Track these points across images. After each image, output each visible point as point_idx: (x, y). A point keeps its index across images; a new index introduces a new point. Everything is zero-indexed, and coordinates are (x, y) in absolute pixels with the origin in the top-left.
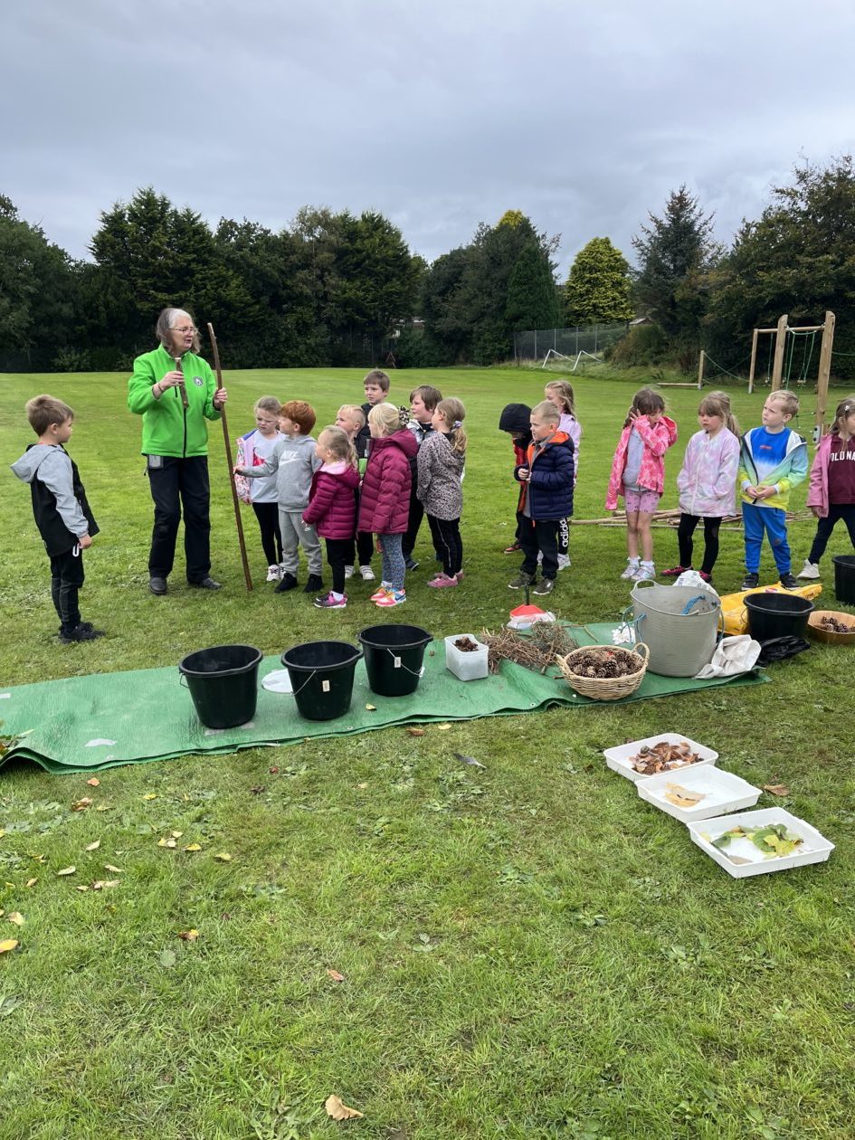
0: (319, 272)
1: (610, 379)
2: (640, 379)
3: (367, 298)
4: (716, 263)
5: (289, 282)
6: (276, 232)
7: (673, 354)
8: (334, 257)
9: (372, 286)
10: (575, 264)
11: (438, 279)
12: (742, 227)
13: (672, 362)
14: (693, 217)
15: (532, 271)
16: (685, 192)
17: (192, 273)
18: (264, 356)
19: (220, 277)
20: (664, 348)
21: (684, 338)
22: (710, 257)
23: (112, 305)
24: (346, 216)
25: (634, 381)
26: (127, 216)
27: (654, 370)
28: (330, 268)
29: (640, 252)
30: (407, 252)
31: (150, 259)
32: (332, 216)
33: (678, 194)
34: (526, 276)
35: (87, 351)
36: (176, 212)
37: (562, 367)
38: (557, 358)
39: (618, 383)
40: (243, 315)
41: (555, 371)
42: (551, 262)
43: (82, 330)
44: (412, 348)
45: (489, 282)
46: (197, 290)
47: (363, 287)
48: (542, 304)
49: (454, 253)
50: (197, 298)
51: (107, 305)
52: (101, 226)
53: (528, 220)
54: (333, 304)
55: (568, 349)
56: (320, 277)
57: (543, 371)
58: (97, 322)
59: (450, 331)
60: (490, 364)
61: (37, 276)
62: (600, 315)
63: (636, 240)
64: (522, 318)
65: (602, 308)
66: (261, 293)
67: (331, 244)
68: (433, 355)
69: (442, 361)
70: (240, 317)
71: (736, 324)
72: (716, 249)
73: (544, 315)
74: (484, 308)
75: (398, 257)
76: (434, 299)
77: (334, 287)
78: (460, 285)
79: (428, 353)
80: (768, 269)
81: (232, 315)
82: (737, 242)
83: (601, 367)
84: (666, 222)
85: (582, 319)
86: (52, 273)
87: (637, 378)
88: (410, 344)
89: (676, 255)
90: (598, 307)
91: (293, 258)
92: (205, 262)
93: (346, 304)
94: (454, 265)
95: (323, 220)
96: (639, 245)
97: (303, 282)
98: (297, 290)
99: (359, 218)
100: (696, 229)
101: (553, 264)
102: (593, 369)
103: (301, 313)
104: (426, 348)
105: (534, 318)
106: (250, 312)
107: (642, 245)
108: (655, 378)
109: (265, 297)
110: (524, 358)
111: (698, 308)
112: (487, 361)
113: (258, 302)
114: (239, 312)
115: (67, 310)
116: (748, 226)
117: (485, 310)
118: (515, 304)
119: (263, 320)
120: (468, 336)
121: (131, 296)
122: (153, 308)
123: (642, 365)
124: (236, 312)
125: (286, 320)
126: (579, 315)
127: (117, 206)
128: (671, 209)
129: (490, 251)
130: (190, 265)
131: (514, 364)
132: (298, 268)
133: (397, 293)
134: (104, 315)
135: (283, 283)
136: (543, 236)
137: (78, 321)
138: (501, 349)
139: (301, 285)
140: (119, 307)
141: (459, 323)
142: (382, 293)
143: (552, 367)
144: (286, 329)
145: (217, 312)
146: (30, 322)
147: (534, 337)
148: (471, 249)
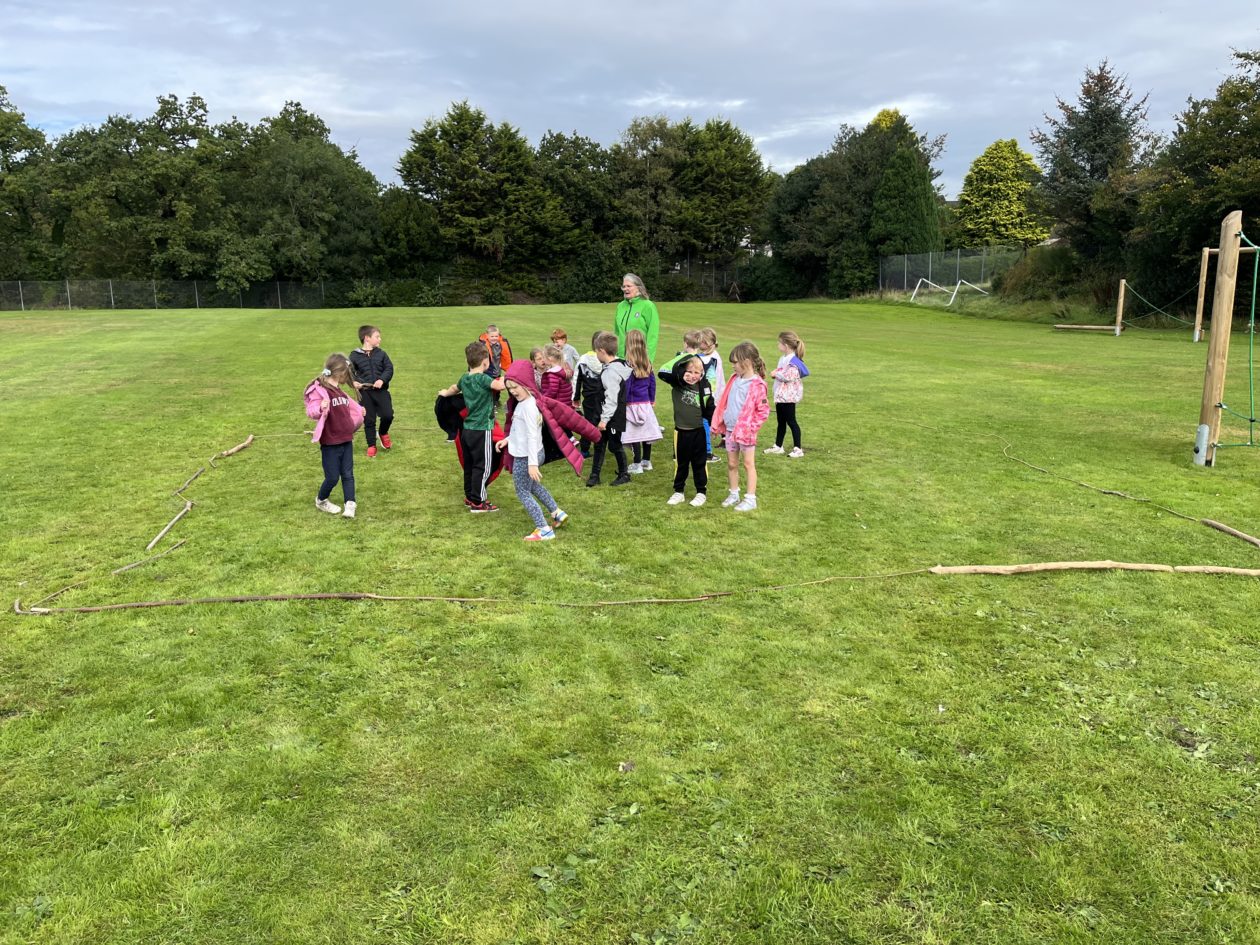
0: (653, 191)
1: (995, 318)
2: (1036, 319)
3: (707, 219)
4: (1151, 160)
5: (616, 203)
6: (606, 146)
7: (1087, 284)
8: (670, 172)
9: (714, 205)
10: (970, 173)
11: (790, 194)
12: (1188, 108)
13: (1084, 295)
14: (1118, 101)
15: (905, 181)
16: (1107, 69)
17: (505, 194)
18: (584, 289)
19: (536, 197)
20: (1074, 276)
21: (1103, 263)
22: (1142, 152)
23: (412, 232)
24: (687, 125)
25: (1028, 321)
26: (439, 133)
27: (1057, 305)
28: (665, 185)
29: (1042, 149)
30: (760, 163)
31: (457, 179)
32: (669, 126)
33: (1097, 72)
34: (896, 188)
35: (384, 283)
36: (492, 127)
37: (935, 301)
38: (932, 289)
39: (1006, 323)
40: (561, 241)
41: (927, 305)
42: (932, 169)
43: (380, 261)
44: (758, 277)
45: (849, 196)
46: (509, 212)
47: (703, 206)
48: (916, 222)
49: (812, 163)
50: (508, 222)
51: (407, 232)
52: (409, 146)
53: (904, 120)
54: (667, 227)
55: (947, 278)
56: (654, 197)
57: (911, 305)
58: (395, 250)
59: (802, 257)
60: (848, 296)
61: (335, 202)
62: (1000, 235)
63: (1037, 134)
64: (891, 240)
65: (1004, 226)
66: (583, 216)
67: (667, 158)
68: (781, 285)
69: (792, 293)
70: (557, 244)
71: (1177, 242)
72: (1151, 141)
73: (919, 236)
74: (843, 227)
75: (746, 171)
76: (784, 218)
77: (668, 208)
78: (815, 201)
79: (777, 284)
80: (1224, 162)
81: (547, 242)
82: (1181, 129)
83: (988, 301)
84: (1080, 109)
85: (977, 240)
86: (351, 198)
87: (1033, 316)
88: (758, 273)
89: (1094, 152)
90: (999, 225)
91: (624, 175)
92: (521, 182)
93: (681, 226)
94: (810, 178)
95: (659, 130)
96: (1041, 139)
97: (634, 202)
98: (625, 212)
99: (702, 127)
100: (1123, 115)
101: (935, 171)
102: (974, 305)
103: (629, 238)
104: (775, 277)
105: (905, 239)
106: (568, 238)
107: (1046, 140)
108: (1057, 316)
109: (588, 220)
110: (890, 288)
111: (1124, 222)
112: (844, 292)
113: (579, 226)
114: (555, 238)
115: (364, 238)
116: (1196, 106)
117: (844, 231)
118: (881, 222)
119: (584, 247)
120: (822, 263)
121: (434, 221)
122: (457, 234)
123: (1040, 299)
124: (552, 238)
125: (610, 247)
126: (973, 236)
127: (429, 124)
128: (1087, 92)
129: (852, 159)
130: (502, 184)
131: (876, 296)
132: (629, 186)
133: (744, 214)
134: (403, 243)
135: (610, 204)
136: (923, 137)
137: (376, 249)
138: (861, 279)
139: (630, 205)
140: (420, 234)
141: (811, 247)
142: (725, 212)
143: (923, 301)
144: (611, 257)
145: (530, 238)
146: (322, 253)
147: (904, 263)
148: (832, 156)
